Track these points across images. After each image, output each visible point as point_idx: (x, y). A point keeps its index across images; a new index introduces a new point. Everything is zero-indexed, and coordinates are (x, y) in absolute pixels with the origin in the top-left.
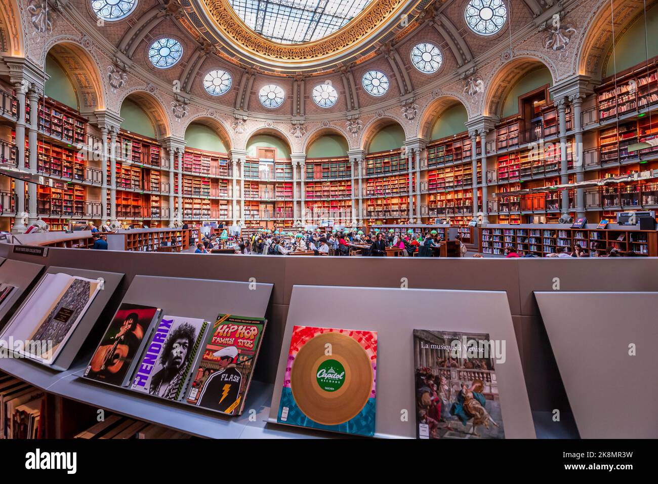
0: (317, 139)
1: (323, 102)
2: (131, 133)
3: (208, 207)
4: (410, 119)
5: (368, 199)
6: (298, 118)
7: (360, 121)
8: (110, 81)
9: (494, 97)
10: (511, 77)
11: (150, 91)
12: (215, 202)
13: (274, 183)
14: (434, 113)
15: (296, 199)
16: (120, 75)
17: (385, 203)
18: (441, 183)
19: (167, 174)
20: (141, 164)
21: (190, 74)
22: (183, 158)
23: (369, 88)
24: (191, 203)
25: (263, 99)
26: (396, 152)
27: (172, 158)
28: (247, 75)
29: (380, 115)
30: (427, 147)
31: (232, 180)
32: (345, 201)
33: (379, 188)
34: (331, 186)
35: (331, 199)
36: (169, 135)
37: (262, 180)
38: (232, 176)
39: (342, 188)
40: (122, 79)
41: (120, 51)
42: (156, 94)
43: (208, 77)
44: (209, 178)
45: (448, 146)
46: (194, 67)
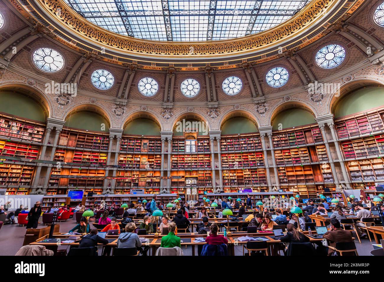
11: (287, 100)
16: (263, 106)
40: (265, 107)
41: (255, 97)
42: (293, 99)
43: (319, 61)
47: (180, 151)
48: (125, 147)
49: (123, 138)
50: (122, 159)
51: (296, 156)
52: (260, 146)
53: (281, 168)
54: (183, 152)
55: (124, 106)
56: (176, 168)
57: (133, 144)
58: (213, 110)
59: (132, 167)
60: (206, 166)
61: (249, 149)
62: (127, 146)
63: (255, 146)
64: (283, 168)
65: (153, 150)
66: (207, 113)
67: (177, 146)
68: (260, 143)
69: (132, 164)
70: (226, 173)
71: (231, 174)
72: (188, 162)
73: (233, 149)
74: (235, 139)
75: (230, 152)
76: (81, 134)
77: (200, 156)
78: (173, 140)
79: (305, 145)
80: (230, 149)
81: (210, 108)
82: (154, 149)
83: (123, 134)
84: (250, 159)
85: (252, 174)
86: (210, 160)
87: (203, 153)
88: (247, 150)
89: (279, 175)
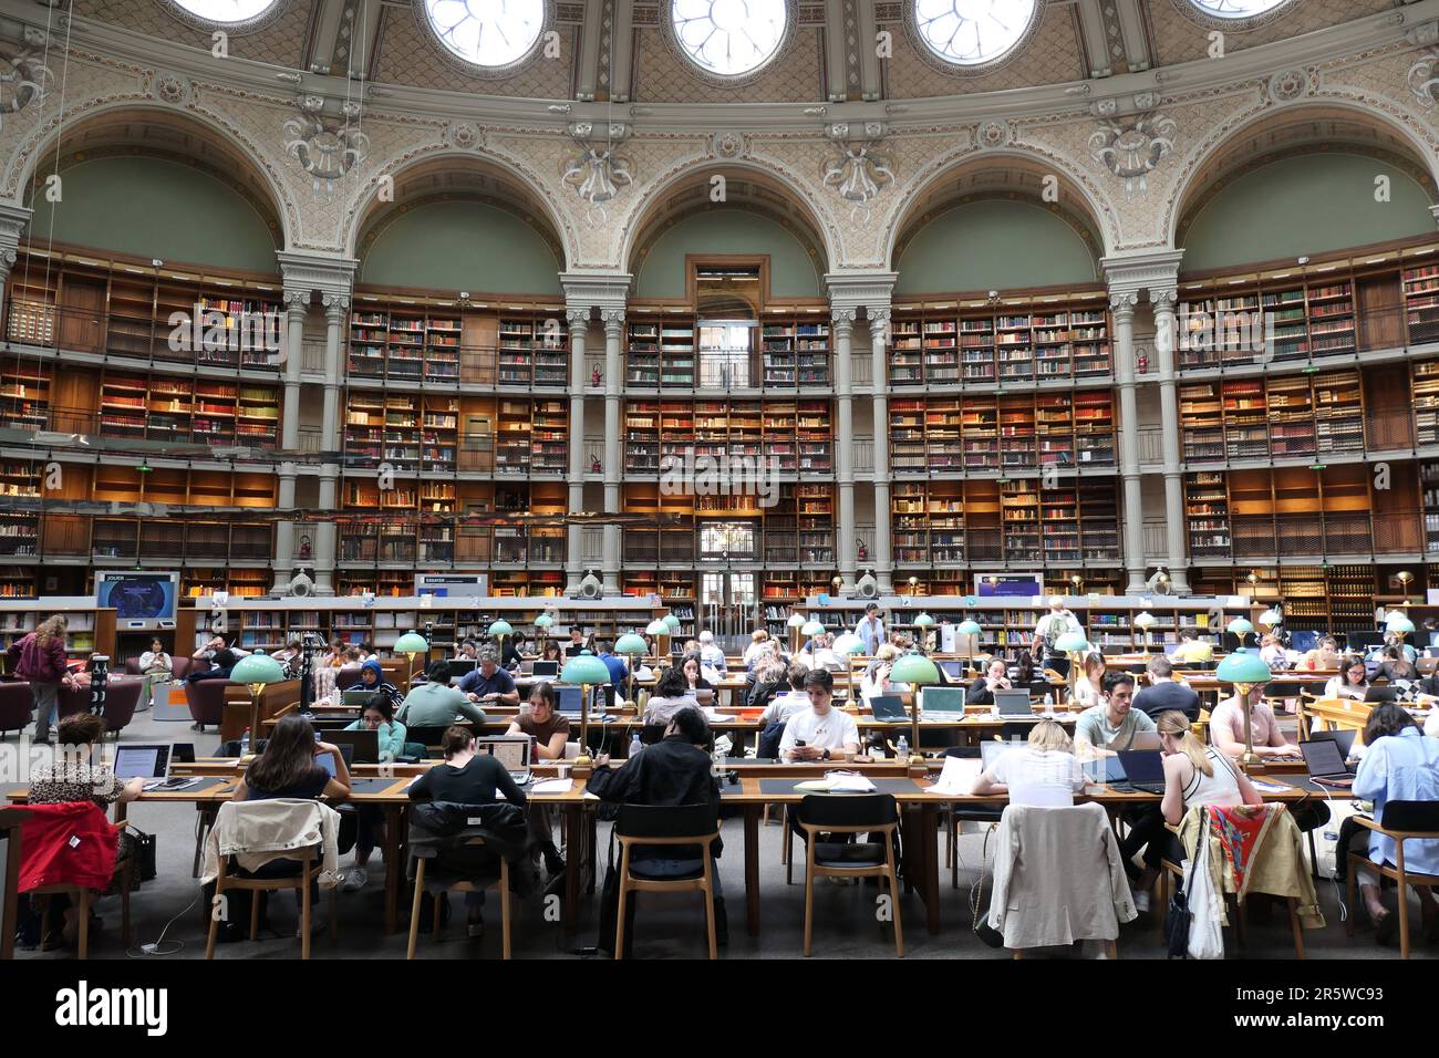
8: (1113, 170)
11: (1284, 97)
40: (1153, 136)
47: (666, 379)
48: (374, 354)
49: (360, 307)
50: (361, 419)
51: (1293, 417)
52: (1105, 358)
53: (1201, 481)
54: (685, 385)
55: (354, 120)
56: (651, 471)
57: (413, 342)
58: (857, 154)
59: (416, 462)
60: (807, 463)
61: (1041, 377)
62: (384, 353)
63: (1077, 360)
64: (1217, 480)
65: (523, 376)
66: (824, 170)
67: (654, 356)
68: (1107, 341)
69: (416, 447)
70: (911, 500)
71: (936, 507)
72: (713, 437)
73: (953, 373)
74: (968, 320)
75: (936, 389)
76: (123, 281)
77: (777, 411)
78: (634, 321)
79: (1349, 359)
80: (939, 374)
81: (836, 141)
82: (527, 369)
83: (358, 287)
84: (1044, 430)
85: (1044, 508)
86: (826, 430)
87: (791, 392)
88: (1028, 378)
89: (1192, 511)
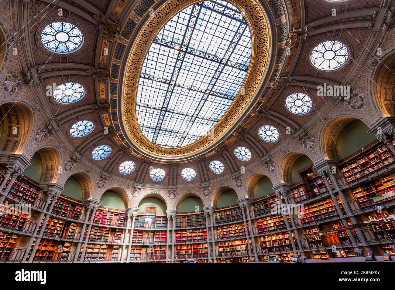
0: (184, 200)
1: (187, 178)
2: (67, 197)
3: (105, 251)
4: (239, 186)
5: (218, 242)
6: (173, 187)
7: (210, 188)
8: (65, 167)
9: (284, 172)
10: (290, 162)
12: (110, 247)
13: (153, 232)
14: (253, 183)
15: (168, 243)
16: (72, 163)
17: (231, 245)
18: (266, 228)
19: (81, 225)
20: (66, 218)
21: (112, 163)
22: (95, 214)
23: (214, 169)
24: (92, 248)
25: (152, 176)
26: (233, 207)
27: (88, 213)
28: (145, 163)
29: (221, 184)
30: (252, 203)
31: (125, 229)
32: (203, 244)
33: (225, 233)
34: (193, 233)
35: (193, 243)
36: (91, 198)
37: (146, 229)
38: (126, 227)
39: (201, 234)
40: (72, 165)
41: (77, 151)
42: (90, 174)
43: (122, 165)
44: (110, 228)
45: (265, 202)
46: (115, 159)
51: (53, 228)
58: (45, 132)
81: (46, 126)
